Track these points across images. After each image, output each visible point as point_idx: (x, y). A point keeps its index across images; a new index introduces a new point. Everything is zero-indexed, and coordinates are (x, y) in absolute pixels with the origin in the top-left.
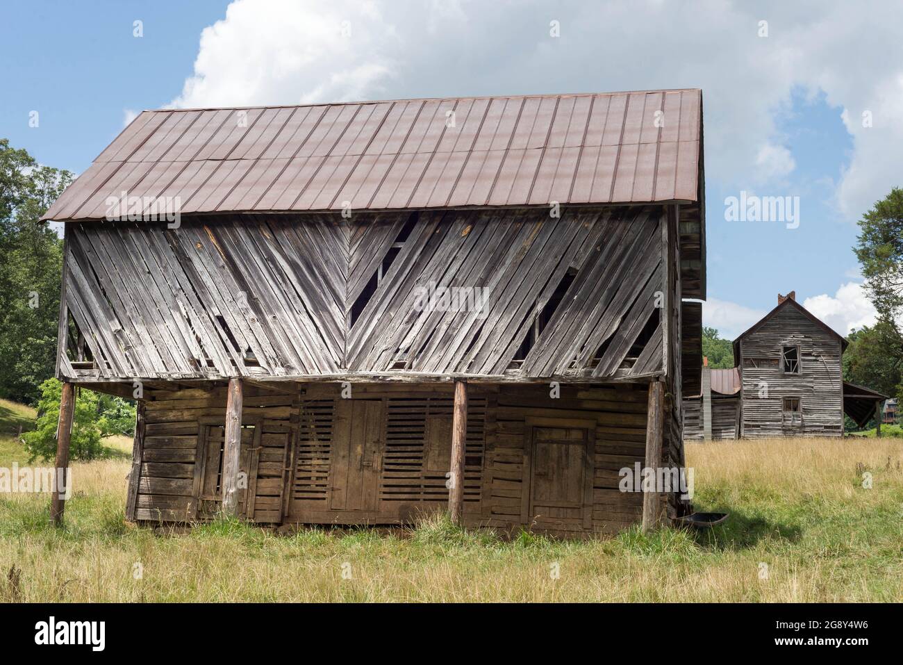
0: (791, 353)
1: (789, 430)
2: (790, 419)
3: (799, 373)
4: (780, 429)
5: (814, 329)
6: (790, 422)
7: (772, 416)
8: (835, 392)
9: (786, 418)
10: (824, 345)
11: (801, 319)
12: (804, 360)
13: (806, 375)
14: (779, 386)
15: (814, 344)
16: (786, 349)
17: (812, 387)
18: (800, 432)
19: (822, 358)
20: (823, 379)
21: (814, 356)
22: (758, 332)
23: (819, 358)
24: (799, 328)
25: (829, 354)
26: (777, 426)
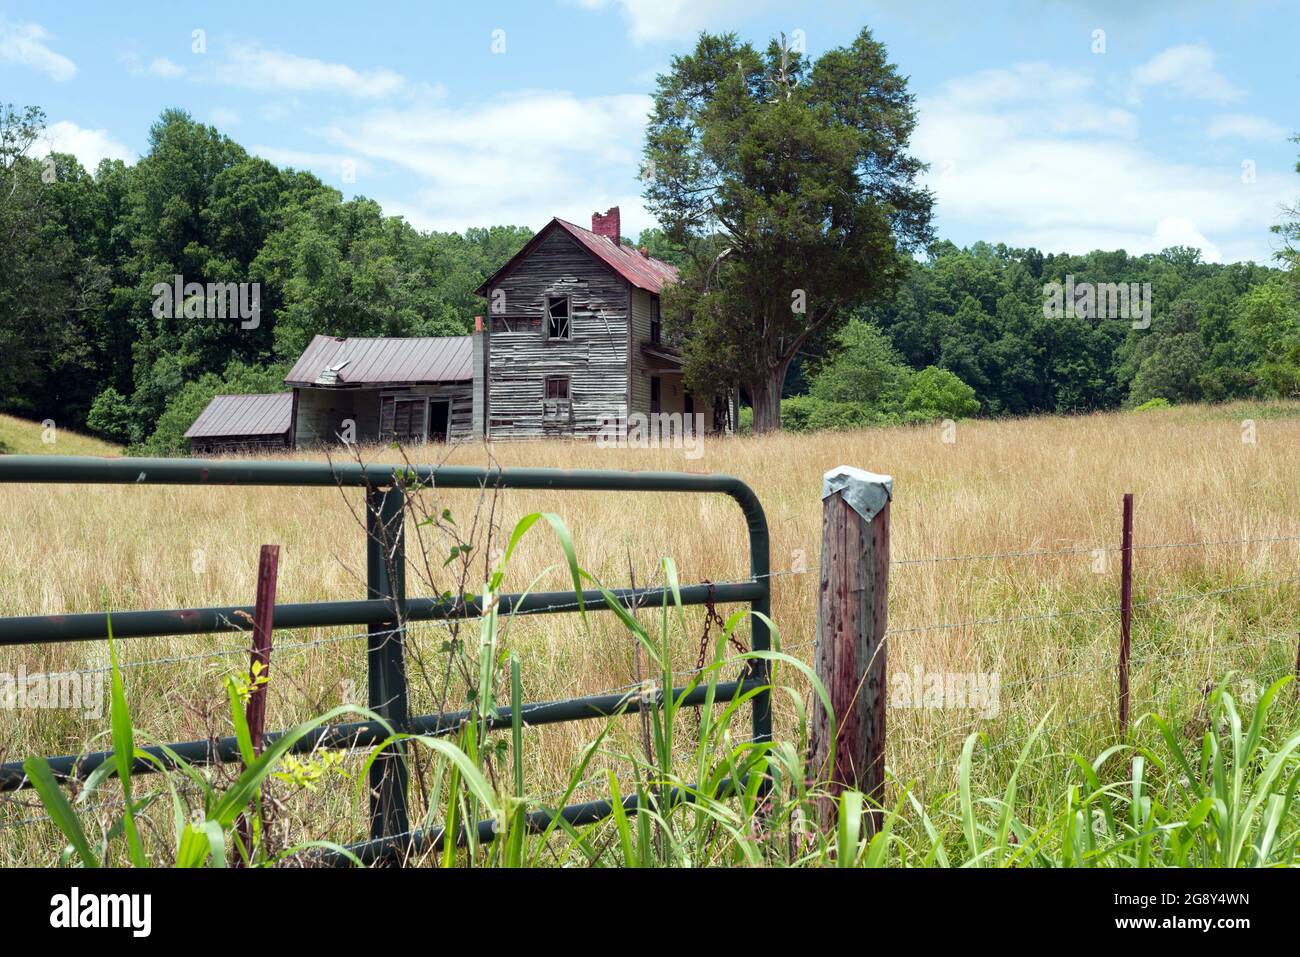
0: (559, 307)
1: (555, 428)
2: (554, 410)
3: (570, 339)
4: (540, 427)
5: (593, 267)
6: (554, 415)
7: (527, 408)
8: (619, 367)
9: (549, 410)
10: (606, 291)
11: (574, 253)
12: (576, 318)
13: (578, 341)
14: (540, 359)
15: (591, 292)
16: (552, 301)
17: (587, 360)
18: (568, 431)
19: (602, 314)
20: (602, 345)
21: (590, 310)
22: (513, 275)
23: (597, 314)
24: (571, 267)
25: (612, 306)
26: (536, 421)
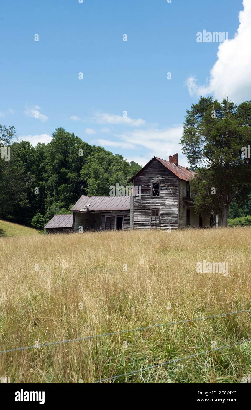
0: (156, 186)
1: (154, 225)
2: (154, 220)
3: (160, 195)
4: (150, 225)
5: (167, 173)
6: (154, 221)
7: (146, 219)
8: (175, 205)
9: (153, 220)
10: (171, 181)
11: (161, 168)
12: (161, 189)
13: (162, 197)
14: (150, 203)
15: (166, 181)
16: (154, 184)
17: (165, 203)
18: (159, 227)
19: (170, 188)
20: (170, 198)
21: (166, 187)
22: (141, 175)
23: (168, 188)
24: (160, 173)
25: (173, 186)
26: (148, 223)
